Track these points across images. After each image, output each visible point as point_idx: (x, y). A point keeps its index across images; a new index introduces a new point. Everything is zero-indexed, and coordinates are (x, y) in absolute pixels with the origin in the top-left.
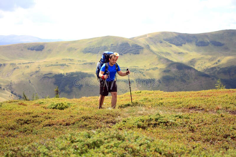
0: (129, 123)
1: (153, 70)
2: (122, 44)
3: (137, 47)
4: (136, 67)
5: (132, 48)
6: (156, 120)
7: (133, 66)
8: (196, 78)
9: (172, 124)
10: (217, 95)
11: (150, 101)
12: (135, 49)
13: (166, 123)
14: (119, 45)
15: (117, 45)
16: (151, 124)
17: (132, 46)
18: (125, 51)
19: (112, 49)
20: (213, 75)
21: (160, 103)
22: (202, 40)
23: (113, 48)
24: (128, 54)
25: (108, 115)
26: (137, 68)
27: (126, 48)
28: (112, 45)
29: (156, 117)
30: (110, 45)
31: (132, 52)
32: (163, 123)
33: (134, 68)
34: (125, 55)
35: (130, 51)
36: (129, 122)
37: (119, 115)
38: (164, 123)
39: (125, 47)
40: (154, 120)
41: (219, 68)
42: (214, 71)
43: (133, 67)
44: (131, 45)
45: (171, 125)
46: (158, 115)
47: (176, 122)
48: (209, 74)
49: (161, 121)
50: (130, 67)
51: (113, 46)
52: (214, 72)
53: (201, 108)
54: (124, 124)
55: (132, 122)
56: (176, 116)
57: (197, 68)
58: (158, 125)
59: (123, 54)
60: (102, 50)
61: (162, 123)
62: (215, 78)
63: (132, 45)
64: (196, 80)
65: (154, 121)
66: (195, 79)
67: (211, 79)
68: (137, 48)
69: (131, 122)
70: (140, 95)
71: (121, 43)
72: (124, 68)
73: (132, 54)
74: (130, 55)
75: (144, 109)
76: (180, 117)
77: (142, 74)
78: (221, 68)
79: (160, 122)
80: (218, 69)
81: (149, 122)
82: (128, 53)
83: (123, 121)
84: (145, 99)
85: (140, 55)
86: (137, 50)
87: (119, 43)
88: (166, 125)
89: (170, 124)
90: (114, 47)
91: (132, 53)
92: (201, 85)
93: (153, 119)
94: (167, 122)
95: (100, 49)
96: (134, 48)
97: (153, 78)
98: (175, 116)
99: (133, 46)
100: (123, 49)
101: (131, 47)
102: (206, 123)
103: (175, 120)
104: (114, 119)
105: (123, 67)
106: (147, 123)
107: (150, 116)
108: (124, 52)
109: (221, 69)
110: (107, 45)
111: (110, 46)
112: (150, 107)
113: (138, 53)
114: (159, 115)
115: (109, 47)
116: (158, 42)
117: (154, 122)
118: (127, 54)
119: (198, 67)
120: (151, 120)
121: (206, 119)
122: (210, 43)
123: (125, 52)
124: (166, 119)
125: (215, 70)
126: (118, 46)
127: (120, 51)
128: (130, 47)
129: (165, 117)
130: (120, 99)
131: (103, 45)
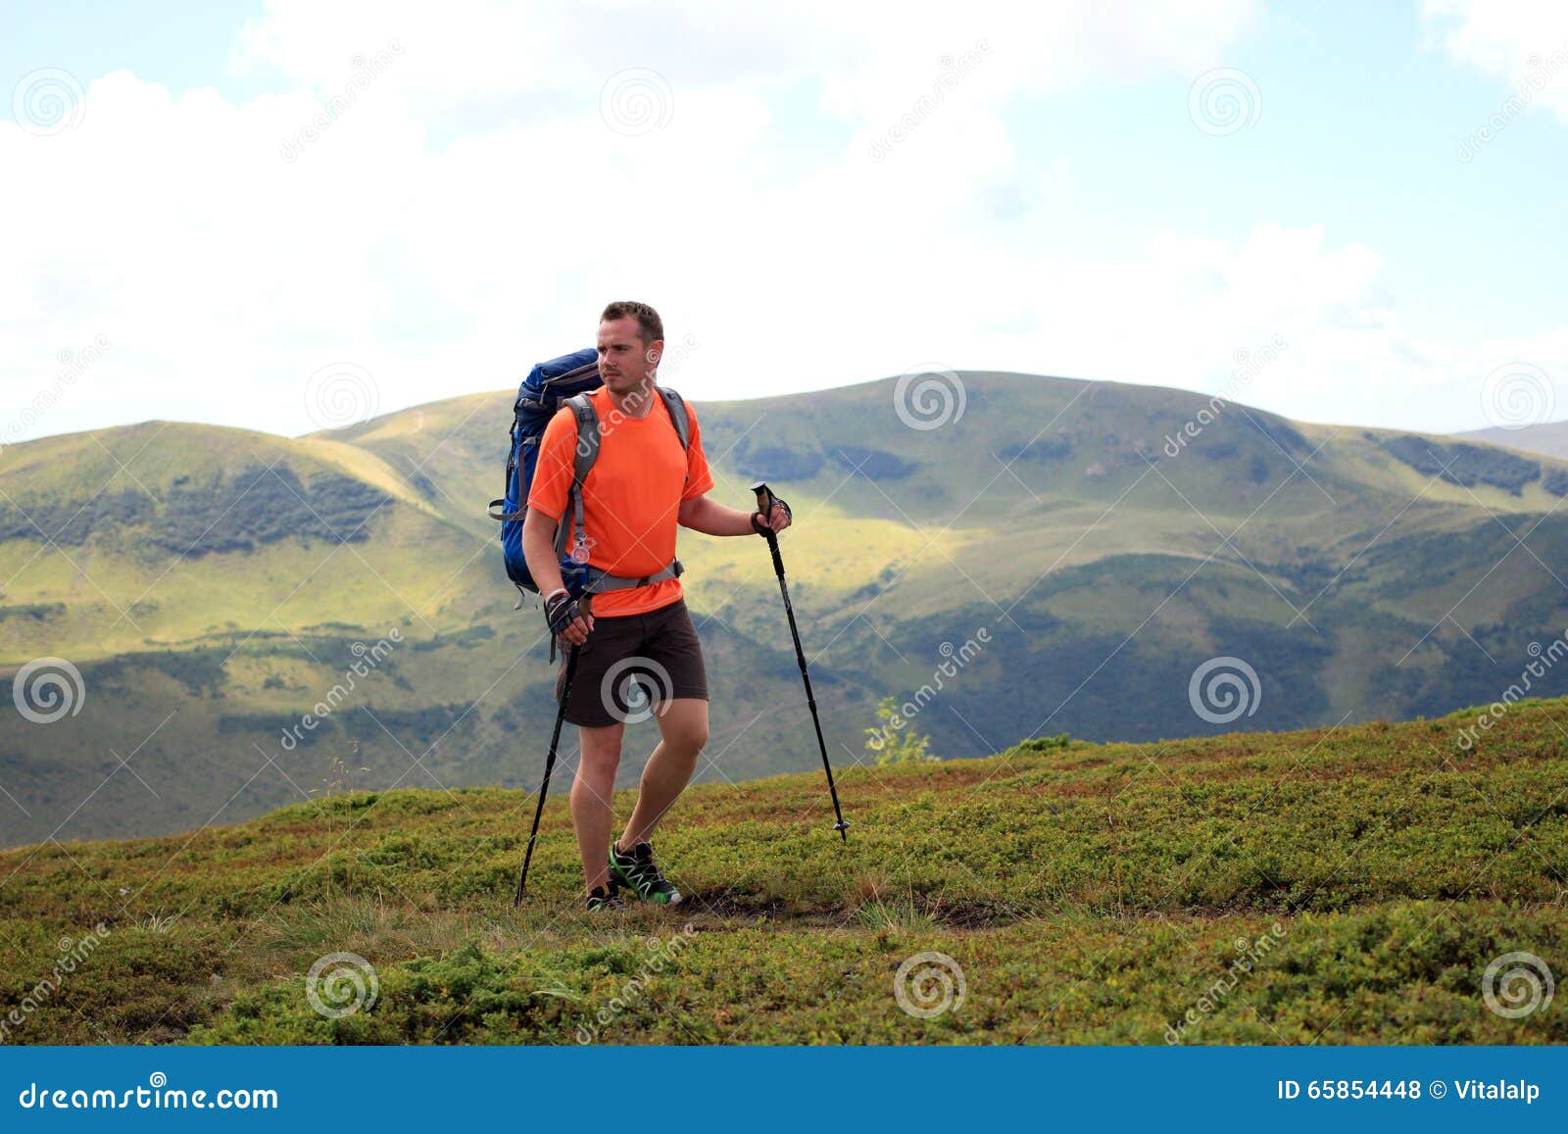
0: (278, 1019)
1: (461, 644)
2: (246, 477)
3: (348, 493)
4: (345, 627)
5: (315, 500)
6: (460, 990)
7: (329, 625)
8: (745, 693)
9: (566, 1018)
10: (868, 805)
11: (432, 861)
12: (342, 510)
13: (523, 1009)
14: (225, 481)
15: (215, 487)
16: (426, 1024)
17: (313, 487)
18: (270, 521)
19: (181, 512)
20: (851, 667)
21: (496, 871)
22: (778, 444)
23: (187, 505)
24: (290, 545)
25: (138, 969)
26: (353, 635)
27: (274, 505)
28: (178, 483)
29: (459, 972)
30: (165, 483)
31: (315, 528)
32: (504, 1013)
33: (335, 633)
34: (272, 548)
35: (302, 521)
36: (276, 1015)
37: (218, 969)
38: (513, 1007)
39: (271, 498)
40: (445, 992)
41: (887, 619)
42: (858, 642)
43: (322, 633)
44: (306, 484)
45: (558, 1019)
46: (473, 961)
47: (591, 998)
48: (827, 663)
49: (493, 995)
50: (305, 629)
51: (187, 488)
52: (862, 647)
53: (761, 898)
54: (244, 1029)
55: (300, 1014)
56: (593, 961)
57: (751, 628)
58: (470, 1026)
59: (256, 544)
60: (109, 518)
61: (496, 1008)
62: (866, 690)
63: (313, 481)
64: (746, 707)
65: (445, 1001)
66: (737, 697)
67: (839, 692)
68: (352, 500)
69: (288, 1015)
70: (366, 824)
71: (240, 472)
72: (266, 635)
73: (316, 544)
74: (306, 547)
75: (384, 916)
76: (617, 967)
77: (389, 674)
78: (904, 618)
79: (486, 1001)
80: (885, 632)
81: (411, 1005)
82: (292, 538)
83: (241, 1011)
84: (395, 850)
85: (369, 545)
86: (348, 514)
87: (229, 472)
88: (526, 1023)
89: (552, 1012)
90: (193, 496)
91: (317, 534)
92: (779, 737)
93: (437, 990)
94: (534, 1002)
95: (99, 512)
96: (329, 503)
97: (461, 702)
98: (582, 957)
99: (321, 488)
100: (257, 512)
101: (311, 493)
102: (782, 998)
103: (586, 989)
104: (182, 999)
105: (257, 634)
106: (402, 1016)
107: (416, 968)
108: (262, 528)
109: (901, 627)
110: (143, 488)
111: (165, 490)
112: (430, 899)
113: (359, 538)
114: (479, 958)
115: (161, 500)
116: (486, 459)
117: (447, 1009)
118: (284, 541)
119: (757, 620)
120: (422, 993)
121: (781, 969)
122: (828, 462)
123: (274, 529)
124: (524, 983)
125: (866, 634)
126: (218, 491)
127: (239, 522)
128: (303, 495)
129: (515, 969)
130: (232, 851)
131: (117, 485)
